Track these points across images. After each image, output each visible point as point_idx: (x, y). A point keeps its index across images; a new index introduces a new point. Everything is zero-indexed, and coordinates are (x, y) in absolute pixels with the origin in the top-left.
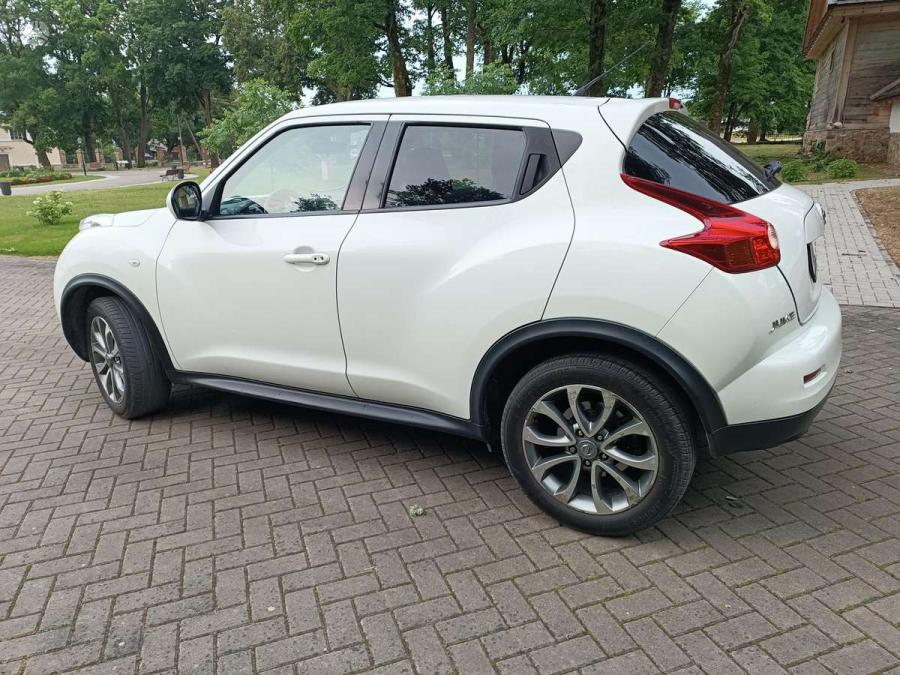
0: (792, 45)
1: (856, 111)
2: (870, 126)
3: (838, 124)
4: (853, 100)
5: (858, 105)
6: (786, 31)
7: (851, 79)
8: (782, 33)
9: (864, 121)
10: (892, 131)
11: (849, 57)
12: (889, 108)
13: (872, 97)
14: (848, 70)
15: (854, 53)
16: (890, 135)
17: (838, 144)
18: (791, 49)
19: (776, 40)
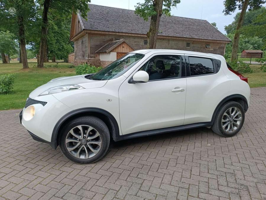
0: (62, 36)
1: (92, 55)
2: (96, 59)
3: (89, 58)
4: (92, 53)
5: (93, 54)
6: (59, 32)
7: (91, 48)
8: (58, 33)
9: (95, 58)
10: (101, 60)
11: (89, 42)
12: (99, 55)
13: (95, 52)
14: (89, 45)
15: (90, 41)
16: (101, 61)
17: (90, 63)
18: (61, 37)
19: (57, 35)
